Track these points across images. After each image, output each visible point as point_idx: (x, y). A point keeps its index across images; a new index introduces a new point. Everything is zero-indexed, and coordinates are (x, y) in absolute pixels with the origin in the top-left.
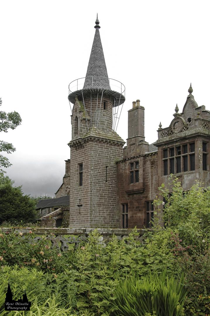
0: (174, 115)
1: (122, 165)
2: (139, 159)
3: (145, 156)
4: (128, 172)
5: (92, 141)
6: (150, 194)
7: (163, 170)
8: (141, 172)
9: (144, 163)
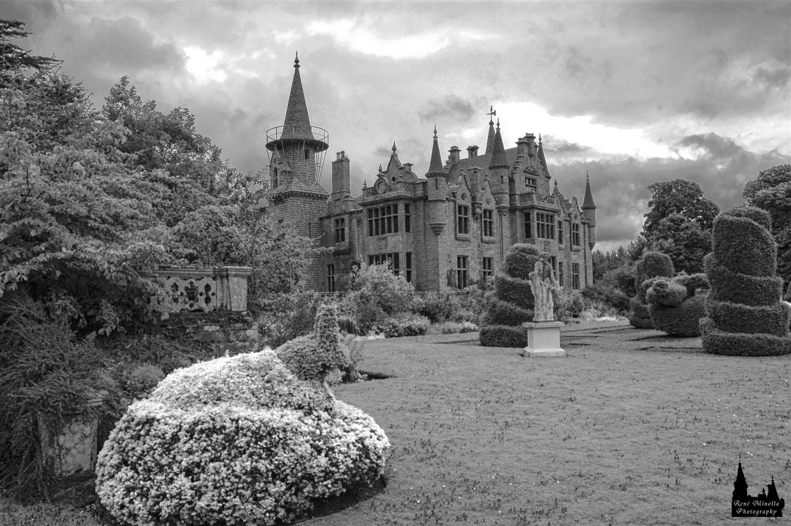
0: (379, 176)
1: (326, 222)
2: (343, 217)
3: (351, 213)
4: (333, 230)
5: (293, 196)
6: (357, 255)
7: (368, 230)
8: (347, 230)
9: (350, 221)
